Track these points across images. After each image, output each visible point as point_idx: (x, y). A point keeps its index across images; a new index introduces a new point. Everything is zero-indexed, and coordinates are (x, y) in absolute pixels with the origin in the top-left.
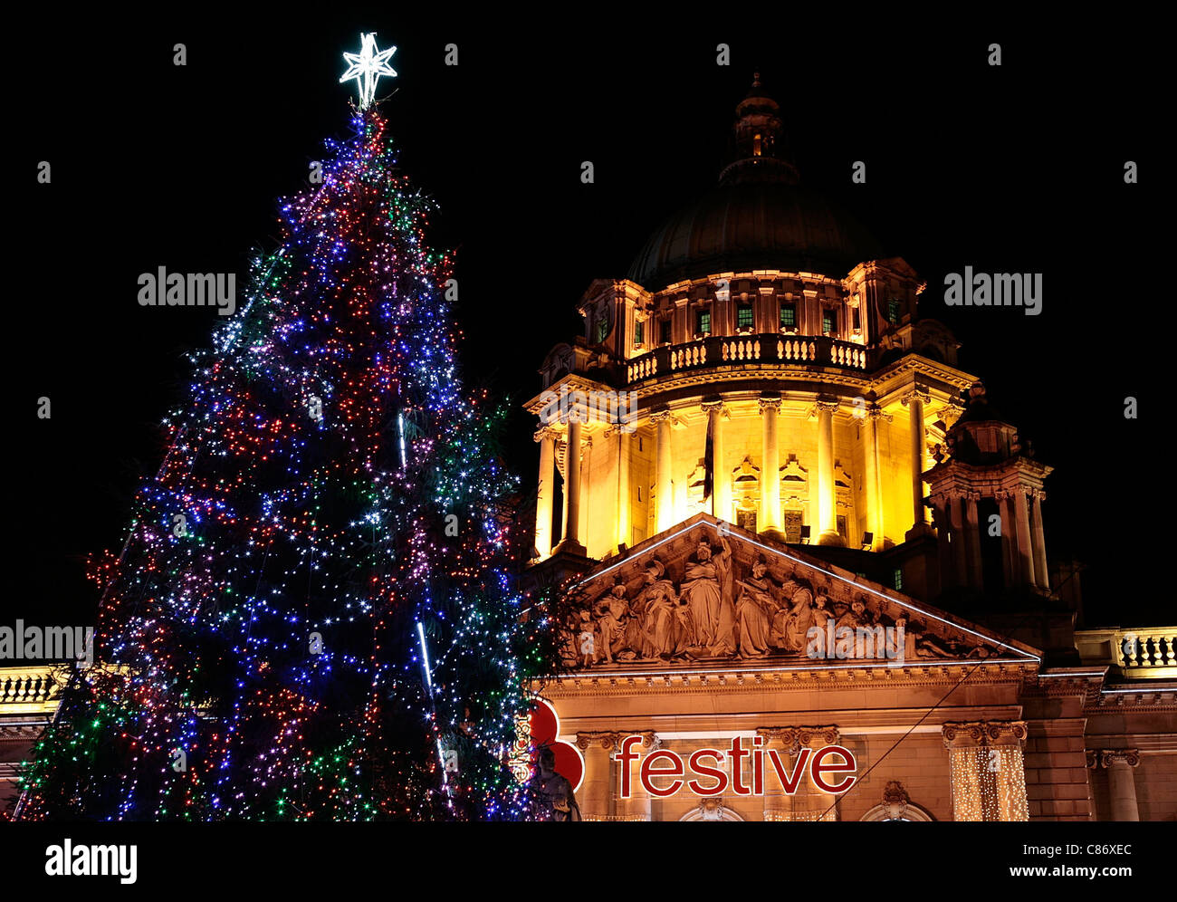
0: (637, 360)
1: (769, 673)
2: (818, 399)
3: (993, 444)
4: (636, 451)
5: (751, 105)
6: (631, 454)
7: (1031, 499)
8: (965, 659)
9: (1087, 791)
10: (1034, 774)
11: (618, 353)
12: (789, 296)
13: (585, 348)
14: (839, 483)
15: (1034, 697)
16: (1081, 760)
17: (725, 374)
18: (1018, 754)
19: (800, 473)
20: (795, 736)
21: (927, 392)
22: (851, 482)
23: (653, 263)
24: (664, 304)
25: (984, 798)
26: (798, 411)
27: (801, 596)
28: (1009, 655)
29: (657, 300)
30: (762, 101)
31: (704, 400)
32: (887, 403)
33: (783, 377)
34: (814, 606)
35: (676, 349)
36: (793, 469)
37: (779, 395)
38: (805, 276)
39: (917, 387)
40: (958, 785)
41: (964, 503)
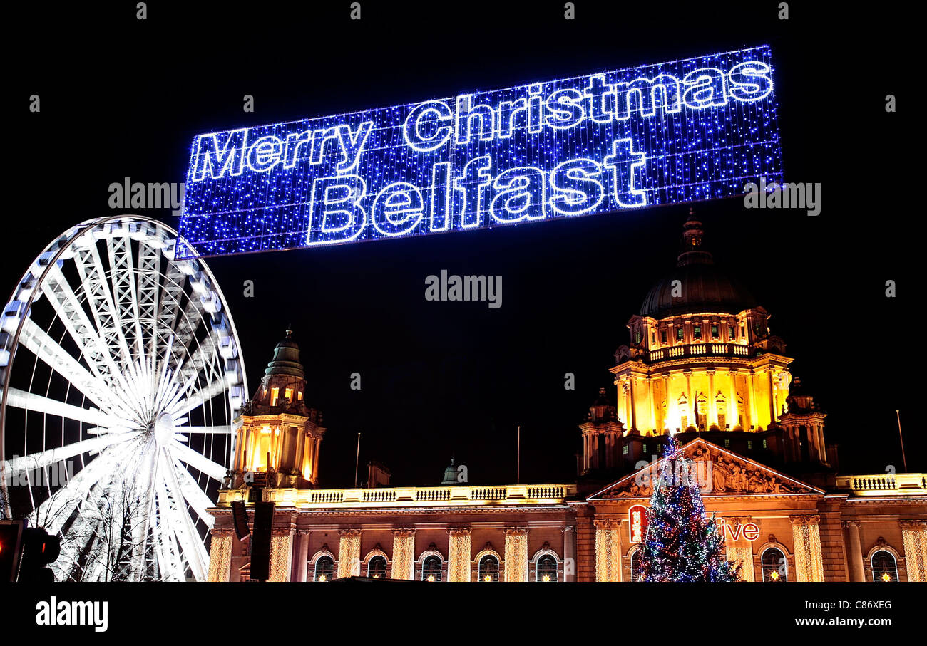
0: (655, 351)
1: (726, 497)
2: (730, 370)
3: (804, 405)
4: (655, 388)
5: (690, 225)
6: (654, 390)
7: (819, 427)
8: (797, 493)
9: (842, 538)
10: (822, 532)
11: (646, 349)
12: (715, 323)
13: (634, 348)
14: (739, 402)
15: (822, 505)
16: (839, 527)
17: (692, 360)
18: (817, 527)
19: (723, 399)
20: (736, 520)
21: (774, 367)
22: (743, 401)
23: (656, 304)
24: (663, 325)
25: (805, 543)
26: (722, 375)
27: (736, 469)
28: (813, 492)
29: (660, 323)
30: (695, 223)
31: (684, 371)
32: (758, 370)
33: (716, 361)
34: (741, 472)
35: (671, 348)
36: (720, 397)
37: (714, 369)
38: (721, 314)
39: (770, 366)
40: (795, 537)
41: (794, 429)
